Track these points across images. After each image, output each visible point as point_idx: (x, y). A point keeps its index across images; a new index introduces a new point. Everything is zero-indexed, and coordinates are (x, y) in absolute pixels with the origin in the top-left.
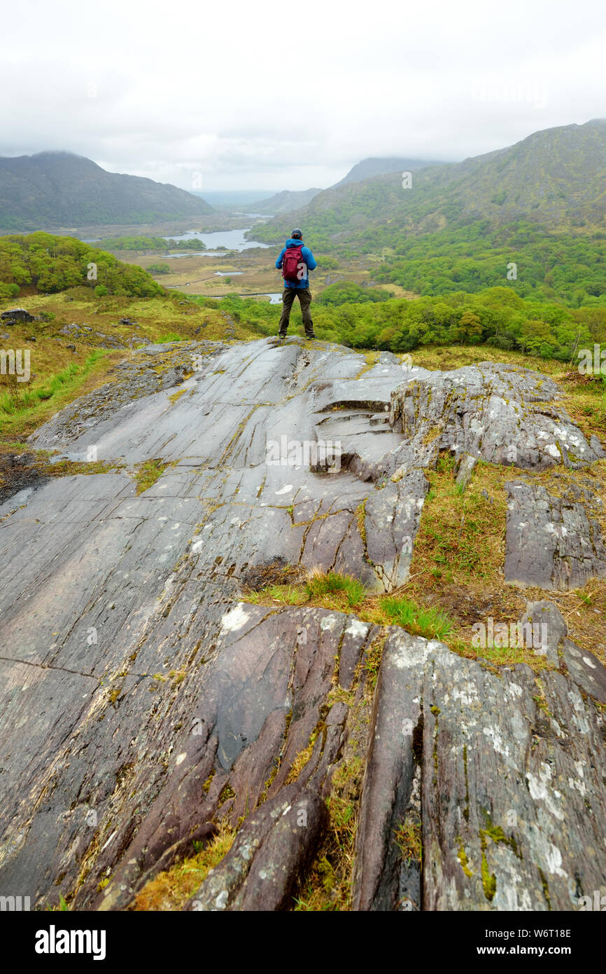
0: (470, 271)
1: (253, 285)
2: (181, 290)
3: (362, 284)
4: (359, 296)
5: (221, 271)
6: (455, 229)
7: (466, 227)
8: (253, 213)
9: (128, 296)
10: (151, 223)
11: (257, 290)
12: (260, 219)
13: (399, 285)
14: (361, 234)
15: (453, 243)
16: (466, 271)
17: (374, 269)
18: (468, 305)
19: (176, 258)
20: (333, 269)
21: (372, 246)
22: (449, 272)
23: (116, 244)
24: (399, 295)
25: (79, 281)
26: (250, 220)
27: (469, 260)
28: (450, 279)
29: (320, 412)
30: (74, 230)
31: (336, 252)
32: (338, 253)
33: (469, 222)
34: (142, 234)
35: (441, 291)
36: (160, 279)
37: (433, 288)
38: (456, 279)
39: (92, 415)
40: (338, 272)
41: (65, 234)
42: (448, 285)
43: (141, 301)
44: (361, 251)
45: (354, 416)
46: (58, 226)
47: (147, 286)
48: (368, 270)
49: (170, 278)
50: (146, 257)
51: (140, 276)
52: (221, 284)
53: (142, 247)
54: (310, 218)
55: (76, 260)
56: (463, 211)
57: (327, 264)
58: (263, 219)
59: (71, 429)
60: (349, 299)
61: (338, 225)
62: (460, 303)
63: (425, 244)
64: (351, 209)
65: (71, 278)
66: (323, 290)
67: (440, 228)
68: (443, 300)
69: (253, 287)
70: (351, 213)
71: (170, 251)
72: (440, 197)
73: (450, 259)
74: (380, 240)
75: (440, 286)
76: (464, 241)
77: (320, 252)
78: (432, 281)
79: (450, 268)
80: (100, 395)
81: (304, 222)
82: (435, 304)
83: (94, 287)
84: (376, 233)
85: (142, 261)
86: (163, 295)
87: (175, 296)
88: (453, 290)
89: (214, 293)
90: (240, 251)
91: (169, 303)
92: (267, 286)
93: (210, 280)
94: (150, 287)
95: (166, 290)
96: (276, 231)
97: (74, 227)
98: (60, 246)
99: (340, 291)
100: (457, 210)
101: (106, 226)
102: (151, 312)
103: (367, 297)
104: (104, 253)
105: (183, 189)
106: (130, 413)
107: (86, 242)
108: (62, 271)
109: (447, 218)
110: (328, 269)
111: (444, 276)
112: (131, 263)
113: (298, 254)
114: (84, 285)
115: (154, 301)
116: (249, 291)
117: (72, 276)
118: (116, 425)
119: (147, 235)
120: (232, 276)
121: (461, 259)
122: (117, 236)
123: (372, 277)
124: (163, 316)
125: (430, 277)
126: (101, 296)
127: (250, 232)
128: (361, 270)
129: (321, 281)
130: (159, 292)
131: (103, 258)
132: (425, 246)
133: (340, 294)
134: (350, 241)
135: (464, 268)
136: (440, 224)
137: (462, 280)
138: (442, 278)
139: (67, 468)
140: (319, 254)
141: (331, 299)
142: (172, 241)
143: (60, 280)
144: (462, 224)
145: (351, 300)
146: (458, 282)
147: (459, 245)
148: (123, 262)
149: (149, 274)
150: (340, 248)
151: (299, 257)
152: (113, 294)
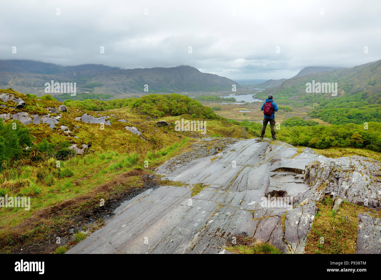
0: (357, 114)
1: (255, 116)
2: (225, 117)
3: (303, 118)
4: (302, 123)
5: (242, 110)
6: (349, 96)
7: (355, 95)
8: (258, 88)
9: (204, 118)
10: (216, 91)
11: (257, 118)
12: (260, 90)
13: (321, 119)
14: (304, 97)
15: (348, 102)
16: (355, 114)
17: (309, 112)
18: (356, 129)
19: (224, 105)
20: (290, 111)
21: (309, 102)
22: (346, 114)
23: (202, 99)
24: (321, 124)
25: (186, 111)
26: (255, 91)
27: (356, 109)
28: (347, 117)
29: (273, 171)
30: (187, 93)
31: (292, 104)
32: (293, 105)
33: (356, 93)
34: (212, 95)
35: (342, 122)
36: (217, 112)
37: (338, 121)
38: (350, 117)
39: (180, 163)
40: (293, 112)
41: (184, 94)
42: (345, 120)
43: (208, 120)
44: (303, 104)
45: (288, 174)
46: (181, 91)
47: (211, 115)
48: (307, 112)
49: (221, 112)
50: (213, 104)
51: (209, 111)
52: (241, 116)
53: (211, 100)
54: (281, 90)
55: (186, 104)
56: (353, 88)
57: (288, 109)
58: (261, 90)
59: (171, 168)
60: (297, 124)
61: (294, 93)
62: (351, 128)
63: (335, 102)
64: (299, 87)
65: (183, 111)
66: (285, 120)
67: (342, 95)
68: (342, 126)
69: (255, 117)
70: (300, 88)
71: (222, 102)
72: (342, 82)
73: (347, 109)
74: (312, 100)
75: (342, 120)
76: (354, 101)
77: (285, 104)
78: (337, 118)
79: (346, 113)
80: (184, 155)
81: (278, 92)
82: (338, 128)
83: (191, 114)
84: (311, 97)
85: (211, 105)
86: (217, 118)
87: (222, 119)
88: (348, 122)
89: (237, 119)
90: (250, 103)
91: (220, 122)
92: (261, 117)
93: (237, 114)
94: (213, 115)
95: (219, 117)
96: (266, 95)
97: (187, 92)
98: (181, 99)
99: (293, 120)
100: (350, 88)
101: (198, 92)
102: (212, 125)
103: (305, 124)
104: (197, 102)
105: (229, 78)
106: (195, 164)
107: (191, 97)
108: (181, 108)
109: (345, 91)
110: (288, 111)
111: (343, 116)
112: (206, 106)
113: (271, 105)
114: (188, 113)
115: (214, 121)
116: (253, 119)
117: (184, 110)
118: (188, 168)
119: (214, 95)
120: (246, 113)
121: (352, 109)
122: (203, 96)
123: (308, 115)
124: (217, 127)
125: (336, 116)
126: (194, 118)
127: (255, 95)
128: (303, 112)
129: (285, 116)
130: (216, 117)
131: (196, 103)
132: (334, 103)
133: (293, 122)
134: (299, 100)
135: (354, 113)
136: (342, 93)
137: (353, 118)
138: (342, 117)
139: (167, 183)
140: (284, 105)
141: (289, 124)
142: (223, 98)
143: (180, 111)
144: (353, 94)
145: (298, 125)
146: (350, 119)
147: (352, 103)
148: (204, 105)
149: (213, 110)
150: (294, 103)
151: (271, 106)
152: (198, 117)
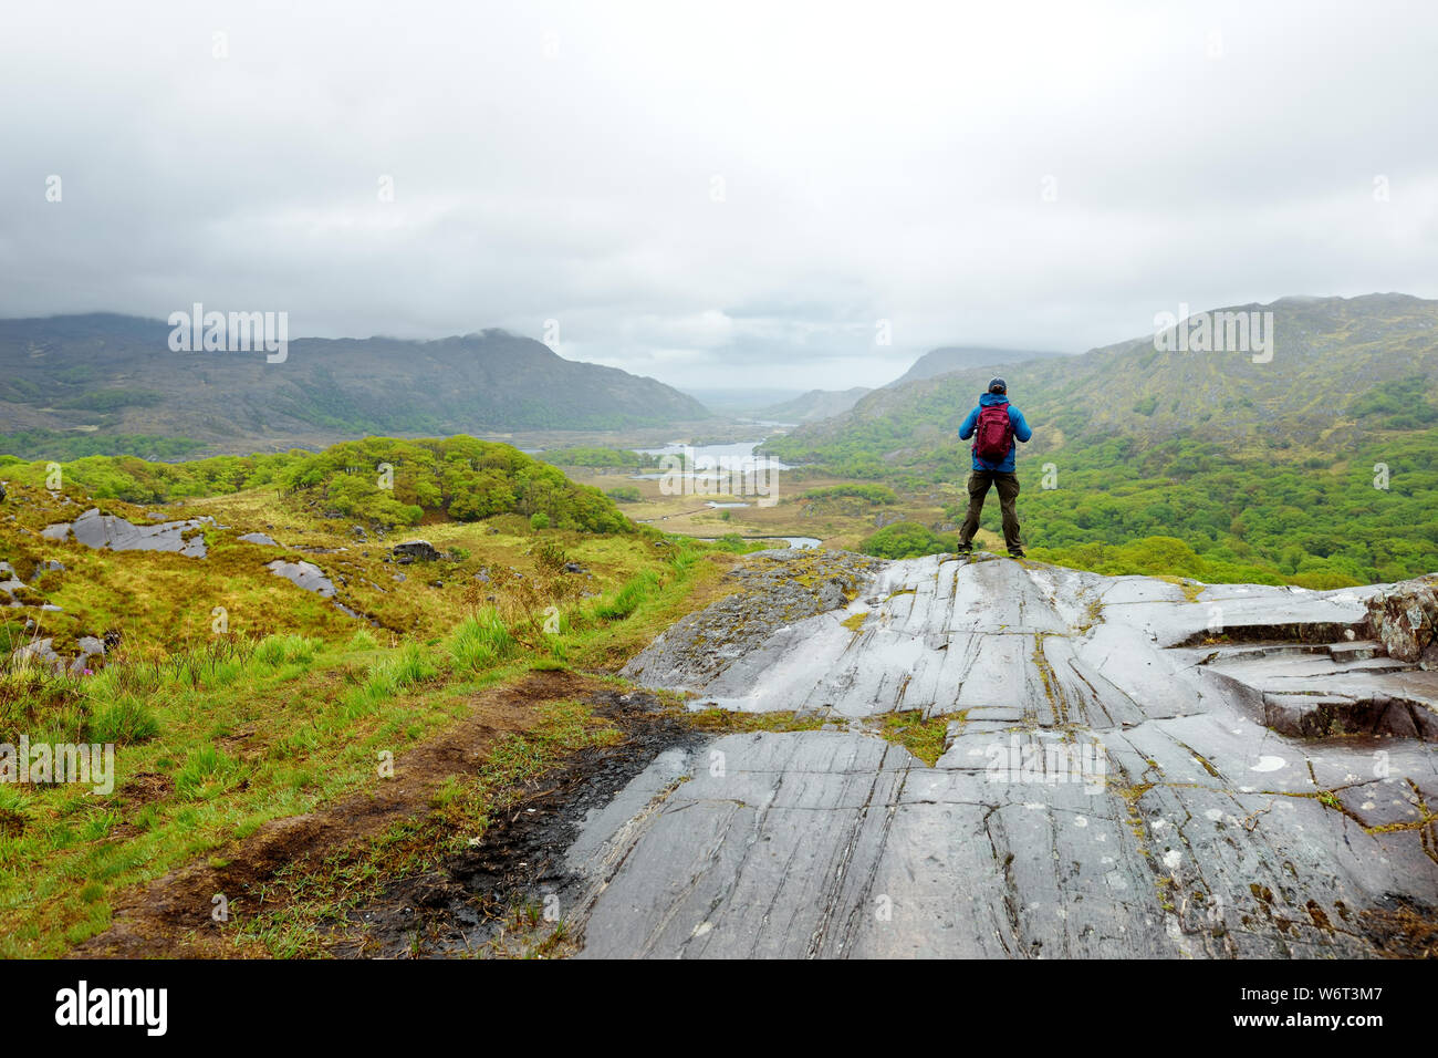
0: (1105, 512)
1: (763, 523)
2: (657, 526)
3: (933, 527)
4: (929, 545)
5: (716, 502)
6: (1079, 449)
7: (1097, 447)
8: (769, 420)
9: (578, 531)
10: (619, 429)
11: (770, 530)
12: (778, 428)
13: (992, 531)
14: (931, 453)
15: (1075, 470)
16: (1100, 513)
17: (952, 505)
18: (1111, 563)
19: (651, 480)
20: (888, 503)
21: (949, 471)
22: (1072, 513)
23: (568, 457)
24: (993, 546)
25: (509, 505)
26: (763, 429)
27: (1104, 495)
28: (1075, 522)
30: (508, 436)
31: (891, 479)
32: (896, 481)
33: (1100, 440)
34: (604, 444)
35: (1061, 541)
36: (624, 509)
37: (1048, 536)
38: (1084, 523)
40: (895, 508)
41: (497, 441)
42: (1071, 533)
43: (597, 538)
44: (931, 479)
46: (486, 430)
47: (607, 517)
48: (943, 507)
49: (639, 508)
50: (607, 476)
51: (598, 502)
52: (715, 521)
53: (604, 463)
54: (853, 428)
55: (508, 476)
56: (1090, 424)
57: (880, 495)
58: (782, 429)
60: (913, 549)
61: (896, 440)
62: (1096, 559)
63: (1032, 470)
64: (916, 418)
65: (498, 501)
66: (872, 535)
67: (1055, 448)
68: (1068, 554)
69: (764, 526)
70: (916, 422)
71: (642, 470)
72: (1053, 403)
73: (1074, 494)
74: (960, 462)
75: (1059, 533)
76: (1094, 467)
77: (869, 478)
78: (1045, 526)
79: (1073, 507)
81: (843, 434)
82: (1056, 560)
83: (529, 516)
84: (955, 453)
85: (603, 482)
86: (629, 531)
87: (646, 534)
88: (1081, 540)
89: (704, 533)
91: (640, 544)
92: (786, 525)
93: (699, 514)
94: (611, 518)
95: (634, 524)
96: (801, 446)
97: (509, 432)
98: (489, 455)
99: (899, 536)
100: (1080, 422)
101: (554, 432)
102: (611, 556)
103: (941, 547)
104: (550, 467)
105: (668, 384)
107: (527, 453)
108: (487, 490)
109: (1065, 433)
110: (879, 503)
111: (1065, 518)
112: (586, 484)
114: (515, 512)
115: (617, 539)
116: (758, 531)
117: (500, 499)
119: (611, 446)
120: (733, 509)
121: (1090, 493)
122: (568, 446)
123: (949, 517)
124: (629, 561)
125: (1040, 521)
126: (538, 528)
127: (762, 447)
128: (931, 506)
129: (869, 520)
130: (623, 527)
131: (548, 474)
132: (1032, 473)
133: (900, 542)
134: (915, 464)
135: (1096, 508)
136: (1054, 441)
137: (1093, 526)
138: (1062, 521)
140: (867, 481)
141: (885, 549)
142: (647, 457)
143: (483, 504)
144: (1089, 442)
145: (916, 551)
146: (1087, 528)
147: (1088, 472)
148: (573, 480)
149: (612, 501)
150: (898, 473)
152: (556, 527)
